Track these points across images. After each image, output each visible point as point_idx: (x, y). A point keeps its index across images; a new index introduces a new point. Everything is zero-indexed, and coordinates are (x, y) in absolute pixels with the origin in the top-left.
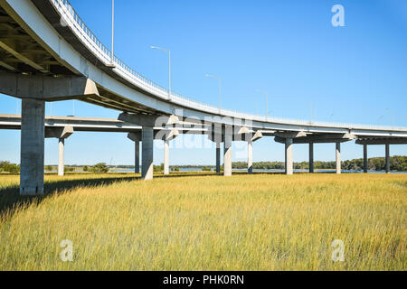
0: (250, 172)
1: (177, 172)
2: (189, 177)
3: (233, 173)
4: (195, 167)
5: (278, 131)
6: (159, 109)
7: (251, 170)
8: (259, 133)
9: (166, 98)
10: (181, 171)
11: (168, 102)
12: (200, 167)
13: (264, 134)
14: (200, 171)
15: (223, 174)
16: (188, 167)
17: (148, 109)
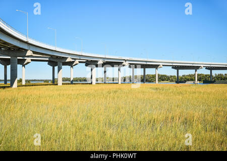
0: (72, 83)
1: (29, 83)
2: (38, 86)
3: (63, 84)
4: (39, 80)
5: (88, 60)
6: (21, 47)
7: (73, 82)
8: (77, 61)
9: (26, 40)
10: (32, 83)
11: (26, 43)
12: (42, 80)
13: (80, 62)
14: (43, 83)
15: (57, 84)
16: (34, 80)
17: (15, 46)
